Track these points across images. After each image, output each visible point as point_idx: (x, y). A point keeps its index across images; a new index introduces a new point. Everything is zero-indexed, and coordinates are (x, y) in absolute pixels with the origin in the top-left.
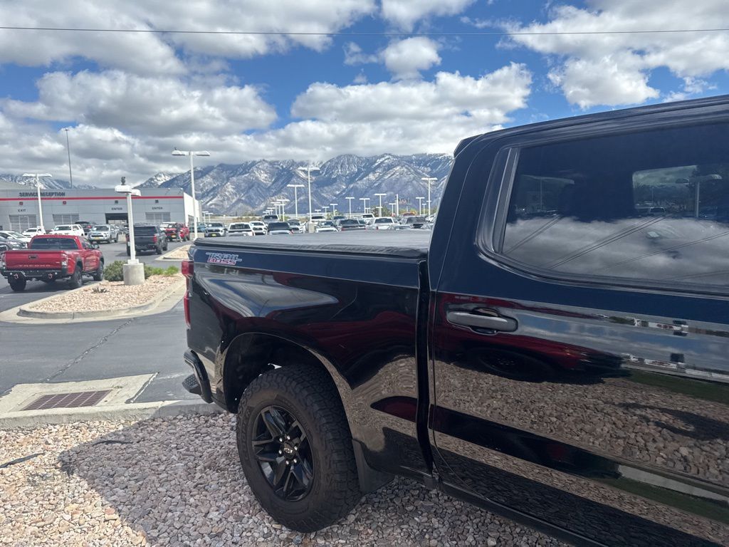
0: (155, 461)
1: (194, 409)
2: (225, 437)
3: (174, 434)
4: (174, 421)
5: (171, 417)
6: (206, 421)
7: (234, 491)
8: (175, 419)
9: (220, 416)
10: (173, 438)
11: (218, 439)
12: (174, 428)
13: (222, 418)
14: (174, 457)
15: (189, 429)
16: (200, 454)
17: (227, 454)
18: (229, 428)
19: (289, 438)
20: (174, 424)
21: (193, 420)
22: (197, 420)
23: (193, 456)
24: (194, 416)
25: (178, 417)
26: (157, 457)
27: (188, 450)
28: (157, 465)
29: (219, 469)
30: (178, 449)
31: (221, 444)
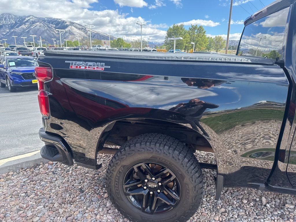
0: (19, 210)
1: (20, 166)
2: (55, 179)
3: (16, 186)
4: (8, 177)
5: (4, 175)
6: (33, 172)
7: (96, 215)
8: (8, 175)
9: (40, 167)
10: (17, 189)
11: (51, 182)
12: (12, 181)
13: (42, 168)
14: (30, 203)
15: (24, 180)
16: (48, 196)
17: (66, 191)
18: (51, 173)
19: (154, 179)
20: (10, 179)
21: (22, 173)
22: (25, 173)
23: (45, 198)
24: (21, 170)
25: (9, 174)
26: (18, 207)
27: (36, 195)
28: (23, 213)
29: (71, 203)
30: (29, 196)
31: (57, 185)
